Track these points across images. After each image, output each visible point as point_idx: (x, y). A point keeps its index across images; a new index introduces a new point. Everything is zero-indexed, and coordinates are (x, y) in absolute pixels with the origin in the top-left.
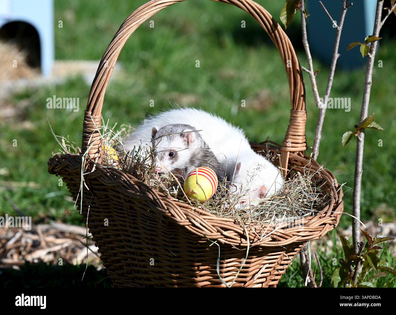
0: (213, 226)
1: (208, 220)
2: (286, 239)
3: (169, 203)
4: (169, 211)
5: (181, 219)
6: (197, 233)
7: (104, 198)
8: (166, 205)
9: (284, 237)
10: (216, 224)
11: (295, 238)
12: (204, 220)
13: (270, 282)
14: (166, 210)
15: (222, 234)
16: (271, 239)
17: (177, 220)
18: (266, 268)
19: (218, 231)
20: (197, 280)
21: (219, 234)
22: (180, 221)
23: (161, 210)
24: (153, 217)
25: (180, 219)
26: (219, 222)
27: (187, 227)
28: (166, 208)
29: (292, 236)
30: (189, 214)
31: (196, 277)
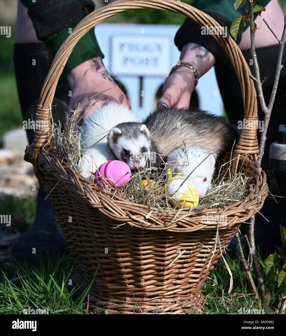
0: (123, 210)
1: (118, 204)
2: (192, 226)
3: (86, 188)
4: (85, 194)
5: (96, 202)
6: (108, 215)
7: (53, 184)
8: (84, 188)
9: (190, 224)
10: (125, 208)
11: (201, 226)
12: (114, 204)
13: (193, 269)
14: (83, 194)
15: (130, 218)
16: (176, 226)
17: (91, 203)
18: (184, 254)
19: (127, 215)
20: (119, 261)
21: (128, 217)
22: (94, 204)
23: (80, 193)
24: (80, 201)
25: (94, 202)
26: (128, 206)
27: (100, 209)
28: (84, 192)
29: (198, 224)
30: (102, 198)
31: (119, 258)
